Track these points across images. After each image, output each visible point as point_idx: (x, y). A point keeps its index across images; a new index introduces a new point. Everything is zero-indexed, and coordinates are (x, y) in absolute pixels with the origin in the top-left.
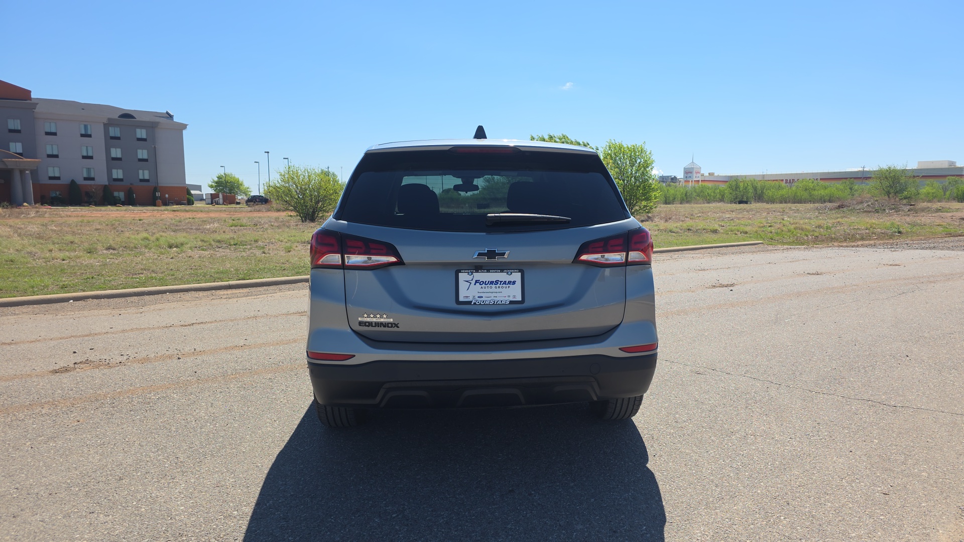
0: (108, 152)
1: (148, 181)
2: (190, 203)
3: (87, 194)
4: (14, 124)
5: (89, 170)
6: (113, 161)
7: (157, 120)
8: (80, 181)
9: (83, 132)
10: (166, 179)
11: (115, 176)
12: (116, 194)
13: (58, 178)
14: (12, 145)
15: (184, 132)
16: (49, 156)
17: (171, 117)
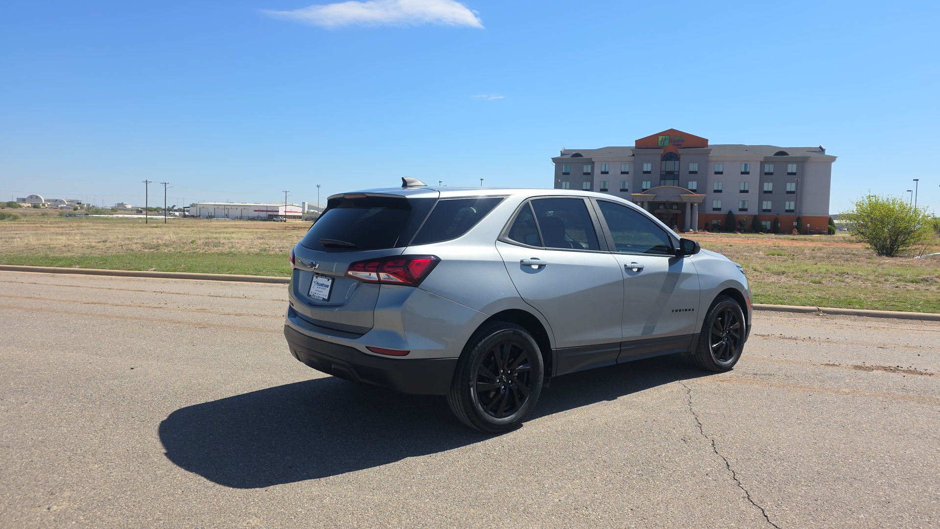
0: (761, 186)
1: (792, 211)
2: (831, 232)
3: (740, 223)
4: (693, 167)
5: (744, 202)
6: (765, 194)
7: (808, 154)
8: (736, 212)
9: (743, 171)
10: (809, 210)
11: (764, 207)
12: (763, 223)
13: (719, 209)
14: (690, 183)
15: (833, 164)
16: (715, 191)
17: (822, 150)
